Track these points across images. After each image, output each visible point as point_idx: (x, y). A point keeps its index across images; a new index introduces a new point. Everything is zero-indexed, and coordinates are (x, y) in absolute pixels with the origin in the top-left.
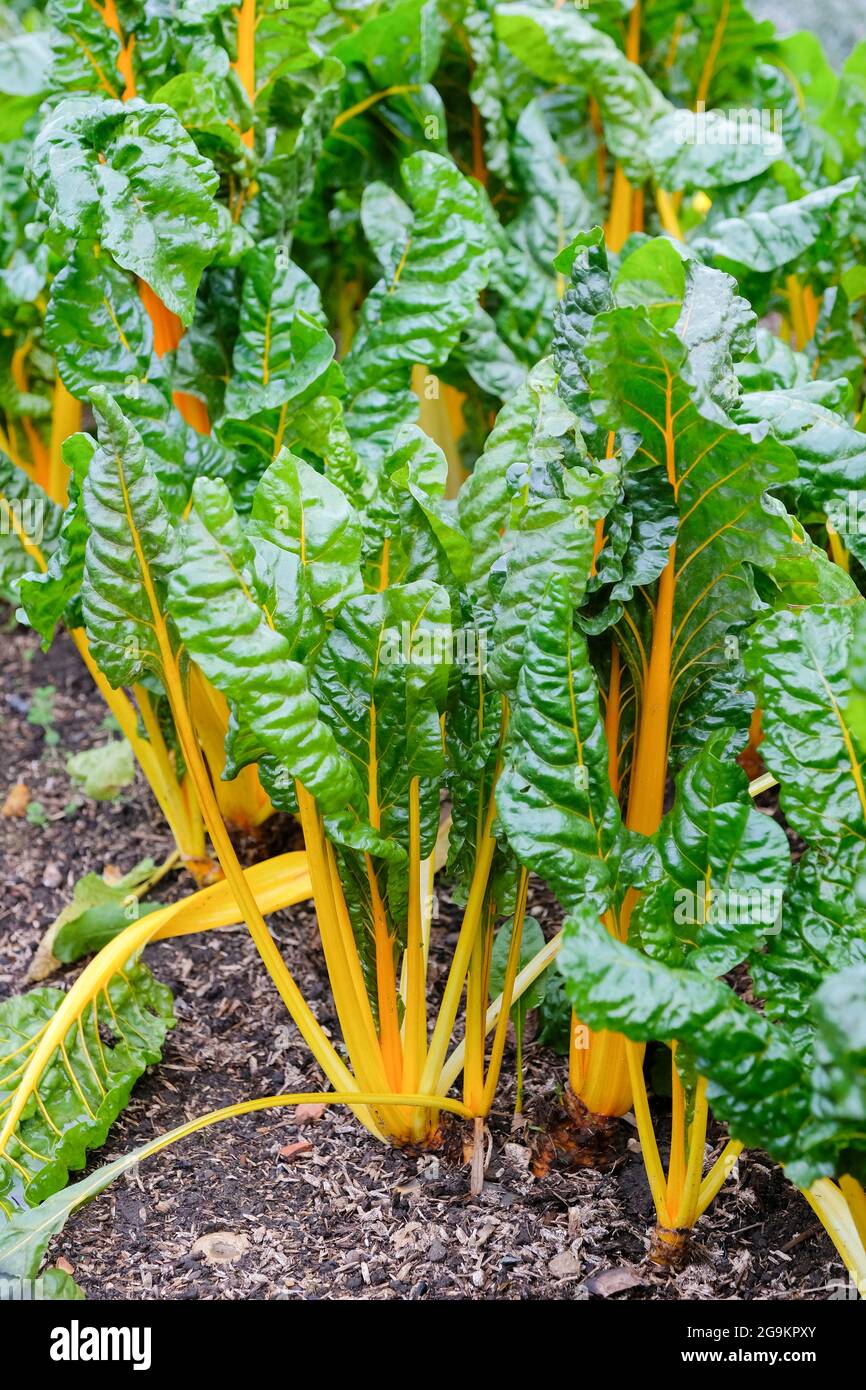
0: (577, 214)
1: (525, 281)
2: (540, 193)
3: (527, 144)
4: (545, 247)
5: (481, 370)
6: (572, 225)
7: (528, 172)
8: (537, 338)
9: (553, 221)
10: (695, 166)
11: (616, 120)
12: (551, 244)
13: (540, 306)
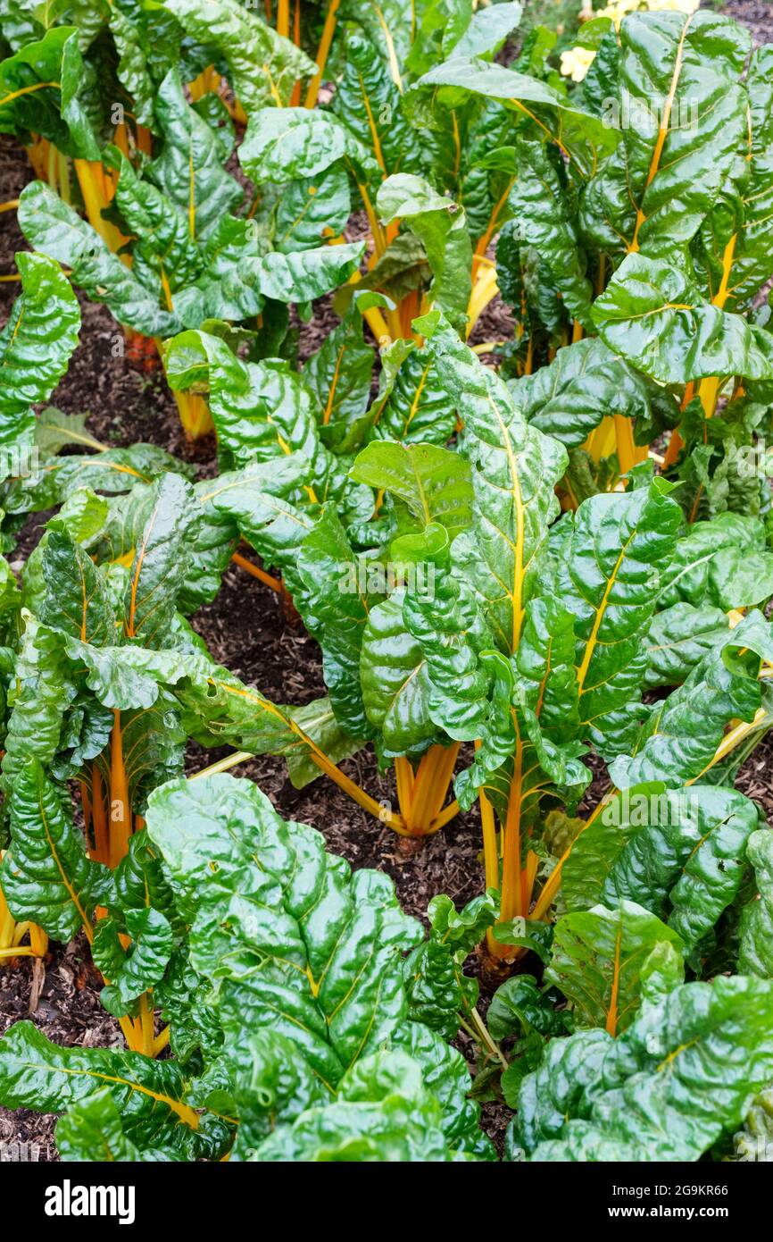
0: (204, 158)
1: (163, 217)
2: (174, 144)
3: (165, 106)
4: (178, 186)
5: (117, 308)
6: (201, 166)
7: (167, 128)
8: (171, 257)
9: (184, 165)
10: (274, 166)
11: (241, 74)
12: (183, 184)
13: (173, 236)
